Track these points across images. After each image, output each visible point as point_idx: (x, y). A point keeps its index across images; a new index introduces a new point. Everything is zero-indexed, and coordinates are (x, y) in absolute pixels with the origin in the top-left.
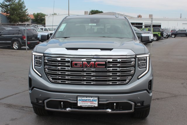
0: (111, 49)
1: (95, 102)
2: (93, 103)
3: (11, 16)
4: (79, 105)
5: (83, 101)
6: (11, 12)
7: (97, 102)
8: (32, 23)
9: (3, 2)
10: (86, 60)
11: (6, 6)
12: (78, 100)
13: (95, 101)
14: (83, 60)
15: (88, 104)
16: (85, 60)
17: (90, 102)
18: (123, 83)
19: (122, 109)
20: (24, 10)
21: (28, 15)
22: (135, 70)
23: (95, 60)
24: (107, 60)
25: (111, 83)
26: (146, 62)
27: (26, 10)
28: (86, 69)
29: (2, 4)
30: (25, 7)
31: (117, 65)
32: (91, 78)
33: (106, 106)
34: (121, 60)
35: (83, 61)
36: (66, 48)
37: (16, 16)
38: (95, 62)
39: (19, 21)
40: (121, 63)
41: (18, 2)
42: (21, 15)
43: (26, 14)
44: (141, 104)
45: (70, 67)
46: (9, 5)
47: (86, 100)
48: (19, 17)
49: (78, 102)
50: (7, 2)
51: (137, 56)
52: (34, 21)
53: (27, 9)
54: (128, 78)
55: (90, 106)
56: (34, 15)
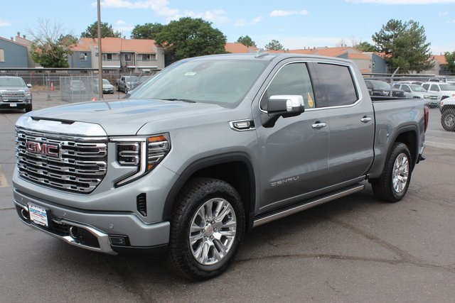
2: (43, 218)
3: (393, 59)
4: (32, 218)
6: (394, 51)
7: (46, 218)
8: (441, 73)
9: (382, 31)
11: (387, 38)
12: (29, 209)
17: (40, 215)
18: (84, 190)
20: (422, 45)
21: (430, 56)
22: (107, 168)
23: (48, 140)
24: (60, 143)
25: (70, 188)
26: (139, 154)
27: (427, 46)
29: (377, 35)
30: (425, 38)
34: (78, 145)
35: (36, 141)
37: (403, 60)
38: (47, 144)
39: (410, 69)
40: (78, 150)
41: (411, 30)
42: (414, 57)
43: (426, 54)
44: (123, 240)
46: (391, 37)
47: (36, 211)
48: (410, 62)
49: (31, 213)
50: (388, 31)
51: (112, 140)
52: (445, 69)
53: (429, 44)
54: (91, 181)
56: (446, 55)
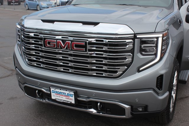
0: (95, 24)
1: (71, 97)
2: (69, 98)
4: (53, 98)
5: (57, 93)
10: (62, 37)
12: (51, 91)
13: (71, 95)
14: (57, 37)
15: (63, 99)
16: (60, 37)
17: (65, 96)
18: (112, 75)
19: (110, 113)
22: (133, 58)
23: (71, 38)
24: (87, 40)
25: (95, 74)
26: (157, 47)
28: (62, 51)
31: (102, 48)
32: (68, 64)
33: (89, 104)
34: (108, 41)
35: (57, 39)
36: (42, 20)
38: (72, 41)
40: (108, 45)
44: (142, 108)
45: (42, 46)
47: (61, 92)
49: (52, 94)
51: (138, 36)
54: (119, 69)
55: (66, 102)
